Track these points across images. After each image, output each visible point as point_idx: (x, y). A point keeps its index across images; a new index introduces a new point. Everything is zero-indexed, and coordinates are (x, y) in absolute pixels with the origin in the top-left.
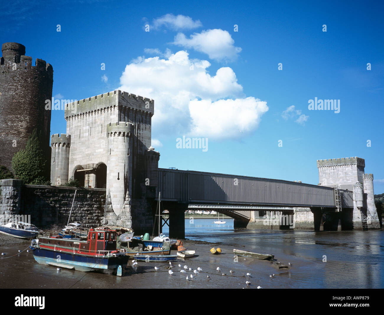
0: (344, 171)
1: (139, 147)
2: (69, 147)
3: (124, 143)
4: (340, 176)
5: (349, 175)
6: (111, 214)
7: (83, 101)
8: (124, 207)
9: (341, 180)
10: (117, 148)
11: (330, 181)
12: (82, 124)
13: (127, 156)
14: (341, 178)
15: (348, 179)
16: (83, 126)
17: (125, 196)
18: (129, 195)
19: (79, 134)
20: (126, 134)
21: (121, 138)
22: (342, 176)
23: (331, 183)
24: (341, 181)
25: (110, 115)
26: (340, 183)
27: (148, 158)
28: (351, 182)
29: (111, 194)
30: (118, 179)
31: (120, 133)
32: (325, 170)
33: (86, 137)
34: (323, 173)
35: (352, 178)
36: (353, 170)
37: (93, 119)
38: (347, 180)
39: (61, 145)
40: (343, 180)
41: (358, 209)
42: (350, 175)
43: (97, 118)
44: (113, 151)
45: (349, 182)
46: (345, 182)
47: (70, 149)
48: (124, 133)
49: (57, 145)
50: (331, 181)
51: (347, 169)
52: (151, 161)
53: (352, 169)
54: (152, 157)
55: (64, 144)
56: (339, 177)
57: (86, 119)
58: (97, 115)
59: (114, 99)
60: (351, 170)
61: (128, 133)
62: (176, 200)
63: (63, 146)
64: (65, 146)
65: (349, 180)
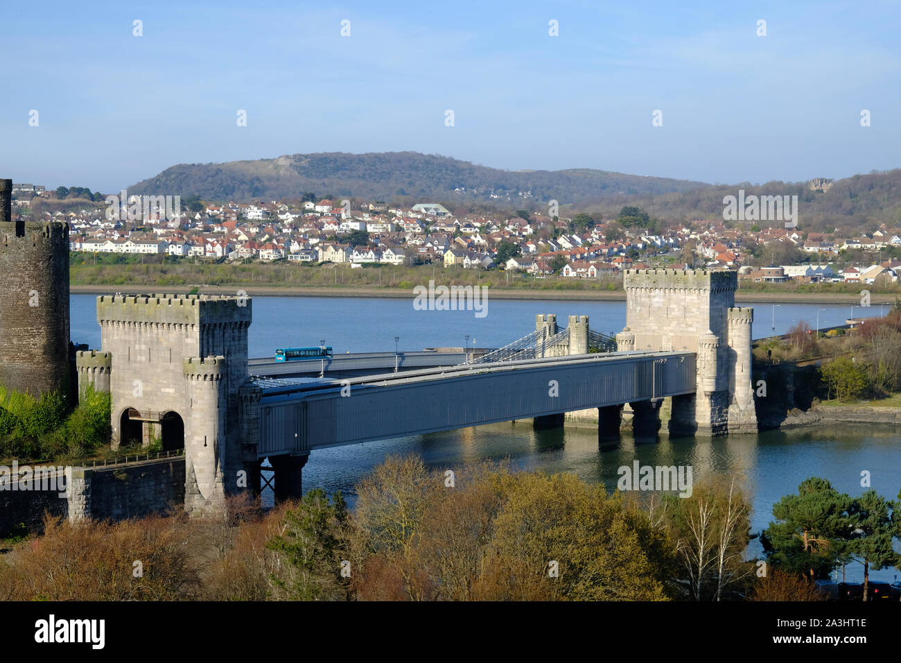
0: (682, 303)
1: (229, 383)
2: (110, 373)
3: (212, 391)
4: (673, 313)
5: (691, 314)
6: (197, 496)
7: (133, 302)
8: (214, 486)
9: (674, 323)
10: (203, 399)
11: (651, 324)
12: (132, 339)
13: (217, 409)
14: (673, 318)
15: (690, 323)
16: (135, 343)
17: (216, 470)
18: (221, 467)
19: (128, 354)
20: (215, 377)
21: (207, 383)
22: (676, 313)
23: (653, 328)
24: (674, 325)
25: (184, 337)
26: (671, 331)
27: (243, 399)
28: (694, 330)
29: (195, 467)
30: (206, 445)
31: (206, 376)
32: (641, 297)
33: (141, 362)
34: (636, 304)
35: (698, 322)
36: (699, 301)
37: (154, 336)
38: (687, 324)
39: (97, 370)
40: (679, 324)
41: (706, 395)
42: (693, 312)
43: (160, 336)
44: (196, 403)
45: (691, 329)
46: (681, 329)
47: (111, 375)
48: (212, 375)
49: (90, 370)
50: (653, 324)
51: (688, 298)
52: (249, 403)
53: (698, 299)
54: (251, 397)
55: (102, 368)
56: (669, 316)
57: (140, 332)
58: (160, 331)
59: (192, 313)
60: (697, 301)
61: (218, 375)
62: (286, 452)
63: (101, 372)
64: (104, 371)
65: (691, 326)
